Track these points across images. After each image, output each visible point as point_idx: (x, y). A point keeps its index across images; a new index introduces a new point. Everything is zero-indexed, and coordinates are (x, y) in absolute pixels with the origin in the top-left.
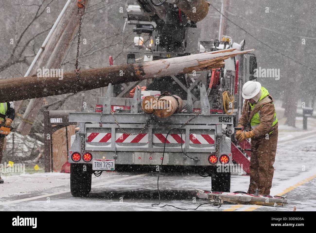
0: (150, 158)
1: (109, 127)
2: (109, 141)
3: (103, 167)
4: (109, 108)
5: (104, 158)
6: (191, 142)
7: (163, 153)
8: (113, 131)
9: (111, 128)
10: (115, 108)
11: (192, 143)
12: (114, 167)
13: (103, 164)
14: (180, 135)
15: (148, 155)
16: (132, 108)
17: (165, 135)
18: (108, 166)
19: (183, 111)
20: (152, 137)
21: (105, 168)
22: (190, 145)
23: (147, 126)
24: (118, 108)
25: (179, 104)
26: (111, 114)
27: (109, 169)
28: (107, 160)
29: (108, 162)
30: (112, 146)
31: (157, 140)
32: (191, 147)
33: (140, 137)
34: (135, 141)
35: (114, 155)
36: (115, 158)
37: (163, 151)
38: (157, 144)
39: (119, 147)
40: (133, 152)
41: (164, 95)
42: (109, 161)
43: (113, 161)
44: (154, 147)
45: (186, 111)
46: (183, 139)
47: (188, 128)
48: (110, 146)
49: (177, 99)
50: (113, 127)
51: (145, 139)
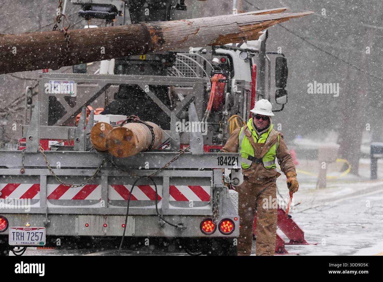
0: (105, 226)
1: (36, 174)
2: (36, 197)
3: (26, 240)
4: (36, 142)
5: (28, 225)
6: (172, 199)
7: (125, 217)
8: (43, 180)
9: (39, 176)
10: (50, 143)
11: (174, 200)
12: (44, 240)
13: (26, 236)
14: (153, 187)
15: (102, 220)
16: (75, 143)
17: (129, 187)
18: (34, 238)
19: (163, 147)
20: (108, 190)
21: (30, 241)
22: (171, 202)
23: (100, 172)
24: (56, 143)
25: (153, 137)
26: (38, 152)
27: (36, 243)
28: (33, 229)
29: (34, 231)
30: (41, 205)
31: (115, 196)
32: (171, 207)
33: (88, 190)
34: (80, 197)
35: (45, 220)
36: (47, 225)
37: (125, 213)
38: (116, 203)
39: (52, 206)
40: (77, 215)
41: (129, 121)
42: (37, 231)
43: (43, 231)
44: (111, 207)
45: (169, 148)
46: (159, 193)
47: (167, 175)
48: (37, 205)
49: (151, 127)
50: (43, 174)
51: (96, 194)
